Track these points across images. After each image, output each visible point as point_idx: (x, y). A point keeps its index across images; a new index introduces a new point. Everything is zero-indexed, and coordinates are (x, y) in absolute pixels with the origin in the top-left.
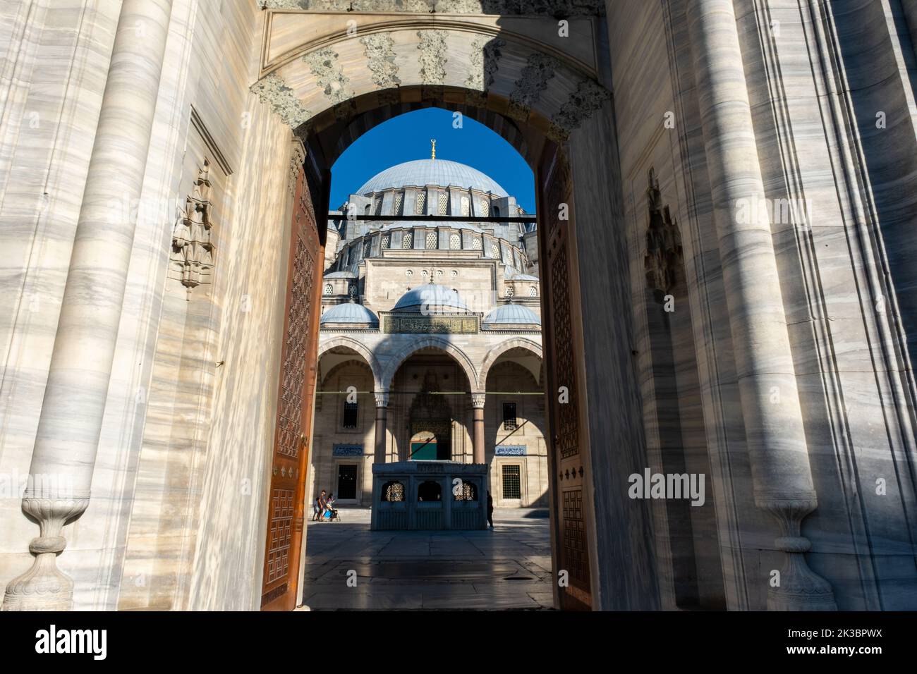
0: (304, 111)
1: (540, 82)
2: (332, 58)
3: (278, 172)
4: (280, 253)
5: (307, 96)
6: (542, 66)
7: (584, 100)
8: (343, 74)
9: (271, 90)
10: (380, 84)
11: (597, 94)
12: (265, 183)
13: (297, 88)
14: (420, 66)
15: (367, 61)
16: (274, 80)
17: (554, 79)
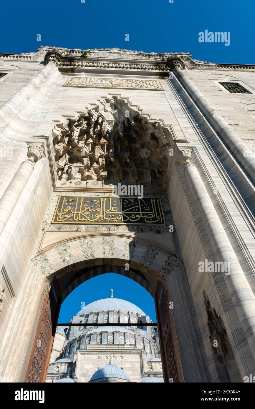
0: (53, 269)
1: (152, 256)
2: (67, 248)
3: (36, 296)
4: (29, 338)
5: (55, 263)
6: (153, 250)
7: (171, 263)
8: (71, 254)
9: (40, 260)
10: (86, 258)
11: (176, 261)
12: (29, 301)
13: (51, 259)
14: (103, 251)
15: (82, 248)
16: (42, 256)
17: (158, 255)
